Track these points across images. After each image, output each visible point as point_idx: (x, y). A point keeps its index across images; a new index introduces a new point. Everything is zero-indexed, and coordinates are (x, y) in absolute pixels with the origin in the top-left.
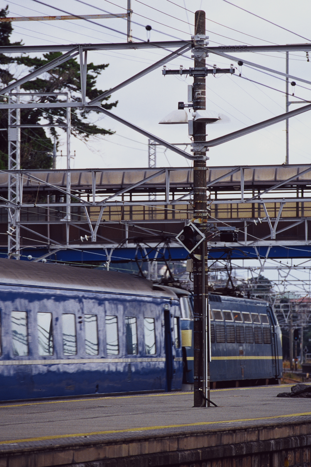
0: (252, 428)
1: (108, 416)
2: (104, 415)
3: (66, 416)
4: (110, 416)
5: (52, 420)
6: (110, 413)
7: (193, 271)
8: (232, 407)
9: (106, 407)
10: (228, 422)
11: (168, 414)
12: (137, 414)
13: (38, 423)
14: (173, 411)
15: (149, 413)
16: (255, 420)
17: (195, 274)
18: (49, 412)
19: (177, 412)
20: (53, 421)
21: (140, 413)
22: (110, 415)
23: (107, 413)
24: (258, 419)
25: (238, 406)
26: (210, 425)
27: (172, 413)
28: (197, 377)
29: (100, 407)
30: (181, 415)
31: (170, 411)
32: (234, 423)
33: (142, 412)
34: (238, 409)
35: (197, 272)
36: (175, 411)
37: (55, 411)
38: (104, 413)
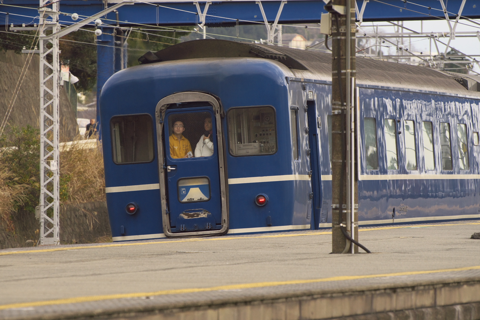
0: (424, 286)
1: (190, 267)
2: (185, 265)
3: (121, 267)
4: (192, 267)
5: (98, 272)
6: (195, 263)
7: (331, 33)
8: (395, 254)
9: (189, 253)
10: (385, 277)
11: (288, 264)
12: (238, 264)
13: (74, 278)
14: (297, 260)
15: (257, 262)
16: (430, 273)
17: (334, 38)
18: (95, 260)
19: (304, 261)
20: (100, 274)
21: (244, 262)
22: (195, 265)
23: (190, 263)
24: (435, 271)
25: (405, 253)
26: (354, 280)
27: (295, 262)
28: (338, 206)
29: (180, 253)
30: (309, 265)
31: (292, 260)
32: (394, 278)
33: (246, 261)
34: (404, 256)
35: (338, 34)
36: (300, 259)
37: (105, 259)
38: (185, 263)
